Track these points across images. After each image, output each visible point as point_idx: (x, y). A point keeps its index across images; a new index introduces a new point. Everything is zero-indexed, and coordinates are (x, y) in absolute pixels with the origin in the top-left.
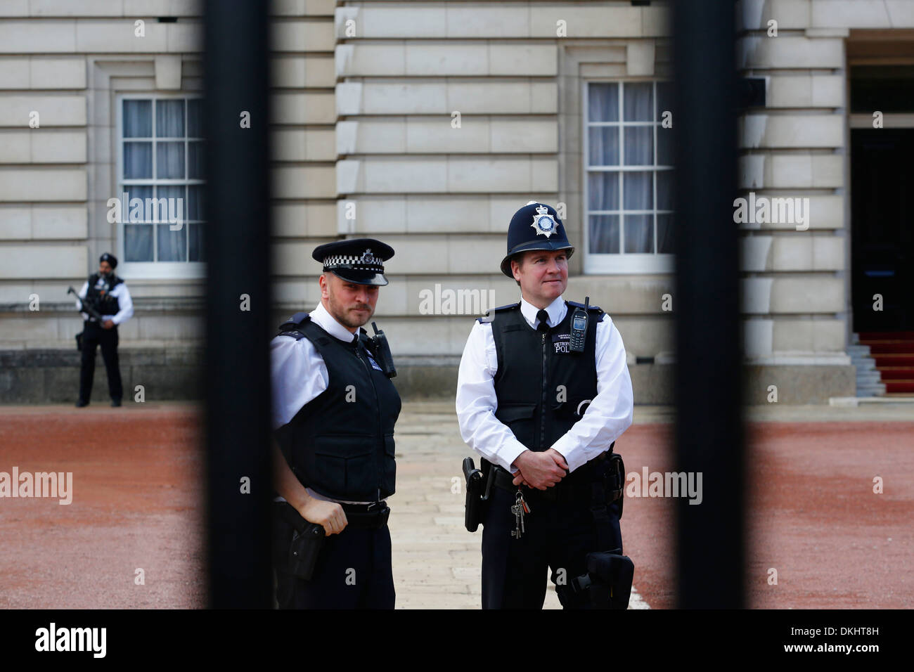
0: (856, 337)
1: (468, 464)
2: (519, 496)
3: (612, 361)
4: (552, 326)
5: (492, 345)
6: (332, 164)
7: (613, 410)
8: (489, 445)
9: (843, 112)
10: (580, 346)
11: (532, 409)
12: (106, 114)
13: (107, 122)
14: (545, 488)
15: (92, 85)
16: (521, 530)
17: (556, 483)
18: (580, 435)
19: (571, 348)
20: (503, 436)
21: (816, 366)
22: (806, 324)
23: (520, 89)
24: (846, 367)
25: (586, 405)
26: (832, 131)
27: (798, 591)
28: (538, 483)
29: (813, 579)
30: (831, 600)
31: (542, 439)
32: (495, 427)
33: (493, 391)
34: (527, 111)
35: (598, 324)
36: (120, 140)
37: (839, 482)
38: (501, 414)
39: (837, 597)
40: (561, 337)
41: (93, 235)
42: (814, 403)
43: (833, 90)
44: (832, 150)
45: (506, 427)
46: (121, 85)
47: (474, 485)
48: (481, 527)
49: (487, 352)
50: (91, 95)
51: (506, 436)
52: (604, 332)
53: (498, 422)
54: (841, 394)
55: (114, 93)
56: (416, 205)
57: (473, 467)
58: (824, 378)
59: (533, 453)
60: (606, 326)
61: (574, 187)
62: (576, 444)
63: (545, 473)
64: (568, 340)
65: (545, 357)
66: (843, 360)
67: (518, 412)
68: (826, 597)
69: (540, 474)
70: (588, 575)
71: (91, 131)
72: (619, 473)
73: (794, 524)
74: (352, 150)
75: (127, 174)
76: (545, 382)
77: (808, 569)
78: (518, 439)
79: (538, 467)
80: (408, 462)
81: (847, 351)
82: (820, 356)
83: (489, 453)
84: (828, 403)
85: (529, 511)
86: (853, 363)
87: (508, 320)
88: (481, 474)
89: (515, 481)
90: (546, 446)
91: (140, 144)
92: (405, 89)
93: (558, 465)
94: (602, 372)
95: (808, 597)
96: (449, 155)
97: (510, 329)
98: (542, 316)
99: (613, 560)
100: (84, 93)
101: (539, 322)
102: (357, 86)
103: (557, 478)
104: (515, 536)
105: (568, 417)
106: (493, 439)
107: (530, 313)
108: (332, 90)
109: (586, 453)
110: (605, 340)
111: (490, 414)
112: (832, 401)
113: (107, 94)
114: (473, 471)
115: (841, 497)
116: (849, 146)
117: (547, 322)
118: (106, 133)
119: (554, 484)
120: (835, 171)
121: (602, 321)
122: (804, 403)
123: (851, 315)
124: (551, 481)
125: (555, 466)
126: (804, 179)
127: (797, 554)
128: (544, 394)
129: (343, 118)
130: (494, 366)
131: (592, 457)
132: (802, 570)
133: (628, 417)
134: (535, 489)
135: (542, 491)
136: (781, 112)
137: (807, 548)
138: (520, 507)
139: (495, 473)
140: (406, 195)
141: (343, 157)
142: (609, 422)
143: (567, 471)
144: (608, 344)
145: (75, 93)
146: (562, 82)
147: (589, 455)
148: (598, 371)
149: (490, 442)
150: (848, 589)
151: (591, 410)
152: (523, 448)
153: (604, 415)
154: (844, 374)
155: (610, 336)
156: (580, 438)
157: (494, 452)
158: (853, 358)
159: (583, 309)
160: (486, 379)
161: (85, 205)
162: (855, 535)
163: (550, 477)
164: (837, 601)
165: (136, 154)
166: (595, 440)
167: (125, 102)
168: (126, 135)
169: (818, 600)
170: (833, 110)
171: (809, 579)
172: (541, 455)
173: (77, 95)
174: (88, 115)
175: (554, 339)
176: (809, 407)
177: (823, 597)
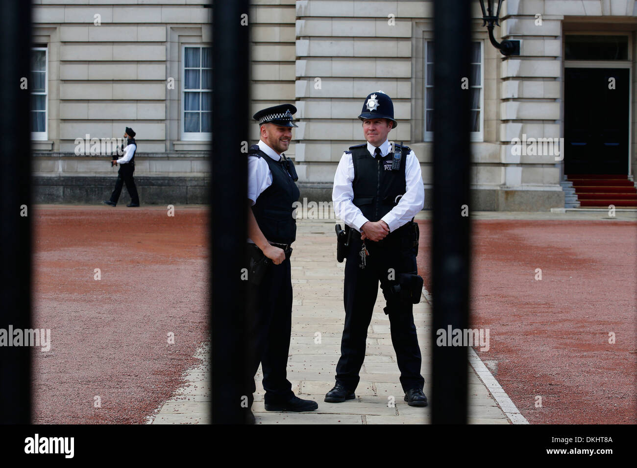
0: (566, 177)
1: (338, 227)
2: (364, 247)
3: (414, 175)
4: (383, 156)
5: (352, 166)
6: (293, 82)
7: (413, 200)
8: (349, 218)
9: (561, 59)
10: (397, 167)
11: (372, 199)
12: (176, 55)
13: (177, 59)
14: (378, 241)
15: (169, 40)
16: (364, 264)
17: (384, 238)
18: (397, 213)
19: (392, 168)
20: (356, 214)
21: (544, 191)
22: (540, 170)
23: (391, 44)
24: (560, 192)
25: (400, 198)
26: (555, 69)
27: (520, 302)
28: (373, 238)
29: (528, 296)
30: (536, 306)
31: (376, 215)
32: (351, 209)
33: (352, 189)
34: (396, 56)
35: (407, 155)
36: (183, 68)
37: (549, 249)
38: (355, 202)
39: (539, 305)
40: (388, 162)
41: (168, 118)
42: (543, 211)
43: (555, 47)
44: (555, 78)
45: (358, 209)
46: (183, 40)
47: (342, 238)
48: (345, 260)
49: (349, 169)
50: (168, 45)
51: (358, 213)
52: (410, 160)
53: (353, 206)
54: (557, 206)
55: (180, 44)
56: (336, 104)
57: (341, 229)
58: (548, 198)
59: (371, 223)
60: (411, 157)
61: (420, 96)
62: (394, 218)
63: (377, 233)
64: (391, 164)
65: (379, 172)
66: (558, 188)
67: (364, 201)
68: (534, 305)
69: (375, 233)
70: (399, 286)
71: (168, 64)
72: (416, 232)
73: (523, 269)
74: (303, 75)
75: (187, 86)
76: (379, 185)
77: (527, 291)
78: (364, 215)
79: (373, 230)
80: (327, 236)
81: (560, 184)
82: (546, 186)
83: (349, 222)
84: (550, 211)
85: (369, 254)
86: (563, 190)
87: (360, 153)
88: (345, 233)
89: (362, 238)
90: (378, 218)
91: (193, 70)
92: (331, 43)
93: (384, 229)
94: (409, 181)
95: (525, 304)
96: (354, 78)
97: (362, 157)
98: (378, 151)
99: (412, 277)
100: (165, 44)
101: (376, 154)
102: (307, 42)
103: (383, 235)
104: (362, 267)
105: (390, 204)
106: (351, 215)
107: (371, 149)
108: (294, 43)
109: (399, 223)
110: (410, 165)
111: (350, 201)
112: (552, 210)
113: (177, 44)
114: (341, 231)
115: (550, 256)
116: (564, 77)
117: (380, 154)
118: (176, 64)
119: (382, 239)
120: (556, 90)
121: (409, 154)
122: (537, 211)
123: (563, 165)
124: (380, 237)
125: (383, 229)
126: (540, 94)
127: (522, 284)
128: (378, 192)
129: (299, 58)
130: (352, 176)
131: (402, 225)
132: (523, 292)
133: (421, 205)
134: (373, 241)
135: (376, 242)
136: (528, 58)
137: (528, 281)
138: (364, 253)
139: (352, 232)
140: (331, 99)
141: (299, 78)
142: (411, 207)
143: (389, 232)
144: (412, 166)
145: (160, 44)
146: (414, 41)
147: (401, 224)
148: (406, 180)
149: (349, 216)
150: (546, 301)
151: (402, 201)
152: (367, 220)
153: (409, 203)
154: (558, 195)
155: (413, 163)
156: (396, 215)
157: (351, 222)
158: (563, 188)
159: (399, 147)
160: (348, 183)
161: (165, 102)
162: (554, 275)
163: (380, 235)
164: (539, 306)
165: (191, 76)
166: (404, 216)
167: (186, 48)
168: (186, 66)
169: (530, 306)
170: (555, 58)
171: (526, 296)
172: (375, 224)
173: (162, 45)
174: (166, 56)
175: (384, 162)
176: (540, 212)
177: (532, 305)
